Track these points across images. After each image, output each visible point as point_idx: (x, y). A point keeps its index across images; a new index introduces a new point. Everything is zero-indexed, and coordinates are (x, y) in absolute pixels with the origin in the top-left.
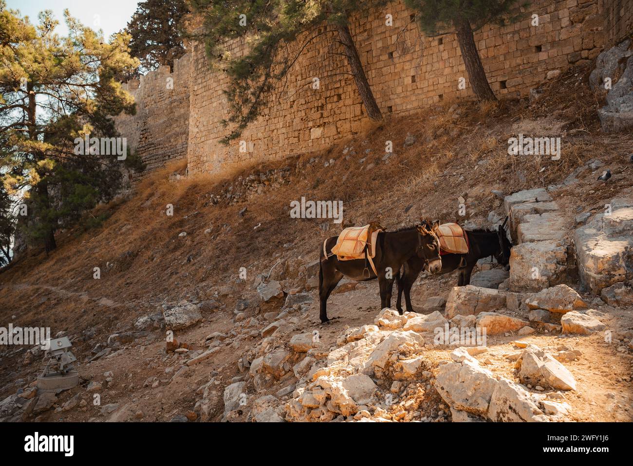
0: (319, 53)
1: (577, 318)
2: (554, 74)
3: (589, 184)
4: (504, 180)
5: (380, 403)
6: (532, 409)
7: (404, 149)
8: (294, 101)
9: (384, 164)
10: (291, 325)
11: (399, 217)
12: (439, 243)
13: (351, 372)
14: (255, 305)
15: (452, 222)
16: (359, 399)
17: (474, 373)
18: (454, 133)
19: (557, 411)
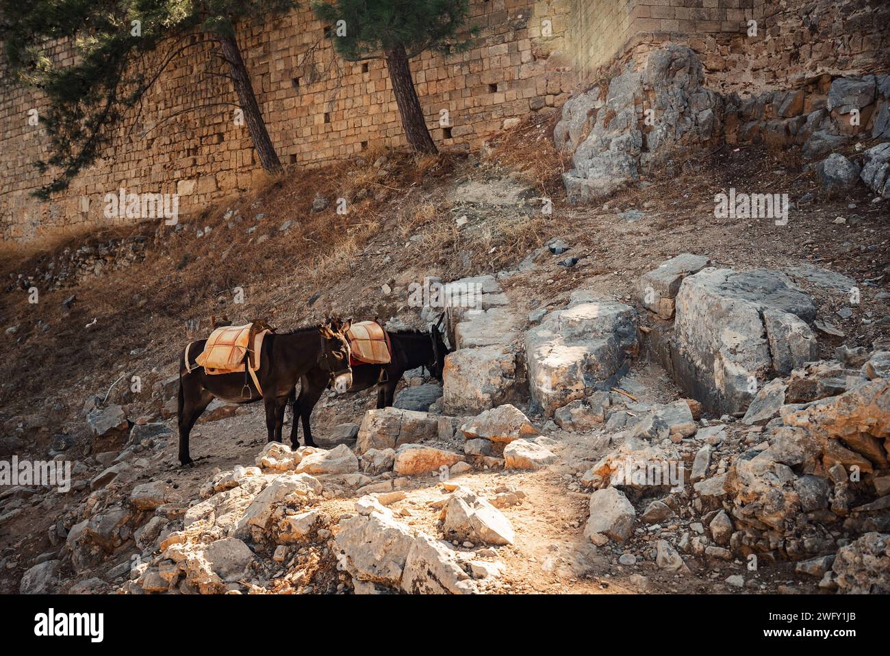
0: (192, 72)
1: (524, 449)
2: (512, 123)
3: (548, 272)
4: (443, 263)
5: (258, 579)
6: (455, 573)
7: (311, 215)
8: (153, 140)
9: (283, 236)
10: (136, 469)
11: (301, 311)
12: (349, 349)
13: (217, 536)
14: (84, 441)
15: (370, 319)
16: (227, 574)
17: (384, 529)
18: (380, 196)
19: (487, 574)
